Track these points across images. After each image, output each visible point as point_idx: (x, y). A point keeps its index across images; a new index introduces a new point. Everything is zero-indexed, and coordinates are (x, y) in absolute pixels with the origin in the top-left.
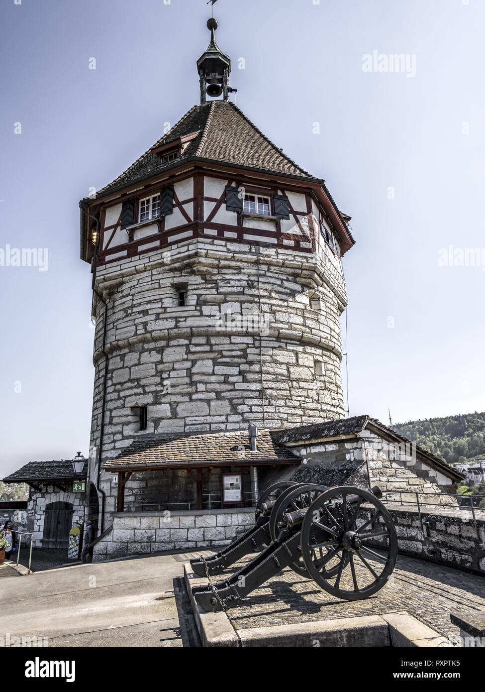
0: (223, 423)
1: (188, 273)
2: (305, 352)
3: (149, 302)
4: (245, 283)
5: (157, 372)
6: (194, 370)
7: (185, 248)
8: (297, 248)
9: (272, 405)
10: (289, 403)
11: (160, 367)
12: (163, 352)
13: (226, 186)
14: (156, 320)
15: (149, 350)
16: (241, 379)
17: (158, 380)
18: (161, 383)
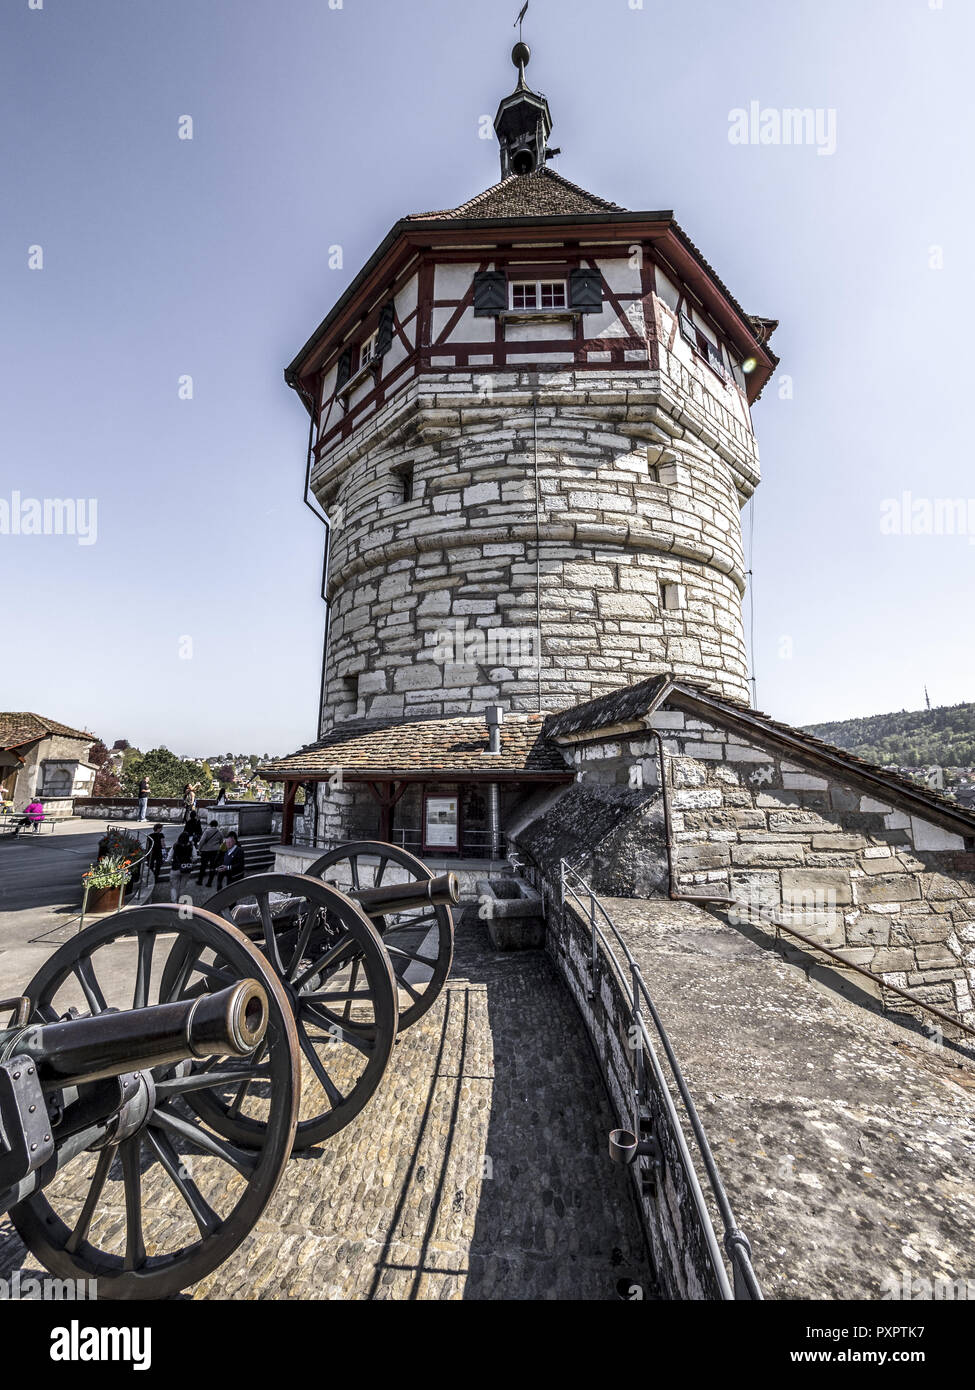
0: (464, 700)
1: (413, 444)
2: (635, 565)
4: (509, 446)
5: (371, 619)
6: (421, 611)
7: (404, 399)
8: (618, 363)
9: (559, 667)
10: (595, 662)
11: (376, 609)
12: (379, 585)
13: (476, 274)
14: (369, 533)
15: (364, 584)
16: (498, 620)
17: (371, 631)
18: (375, 637)
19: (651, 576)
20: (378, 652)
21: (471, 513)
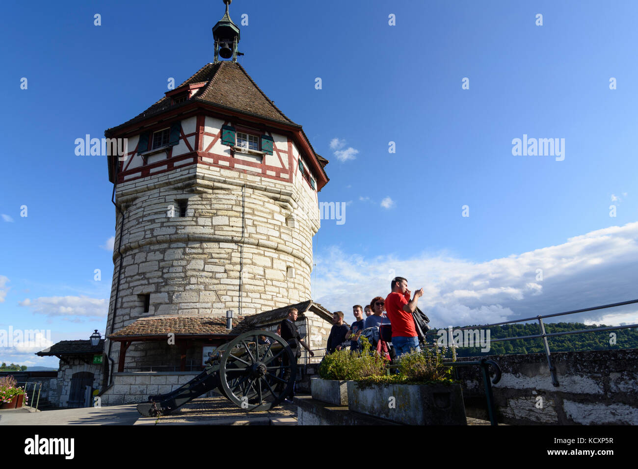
0: (209, 308)
1: (188, 191)
2: (279, 259)
3: (156, 213)
4: (233, 202)
5: (159, 268)
6: (188, 267)
7: (187, 171)
8: (277, 177)
9: (250, 297)
10: (263, 296)
11: (162, 264)
12: (165, 252)
13: (223, 125)
14: (161, 227)
15: (155, 251)
16: (225, 275)
17: (160, 274)
18: (162, 277)
19: (284, 263)
20: (163, 284)
21: (216, 228)
